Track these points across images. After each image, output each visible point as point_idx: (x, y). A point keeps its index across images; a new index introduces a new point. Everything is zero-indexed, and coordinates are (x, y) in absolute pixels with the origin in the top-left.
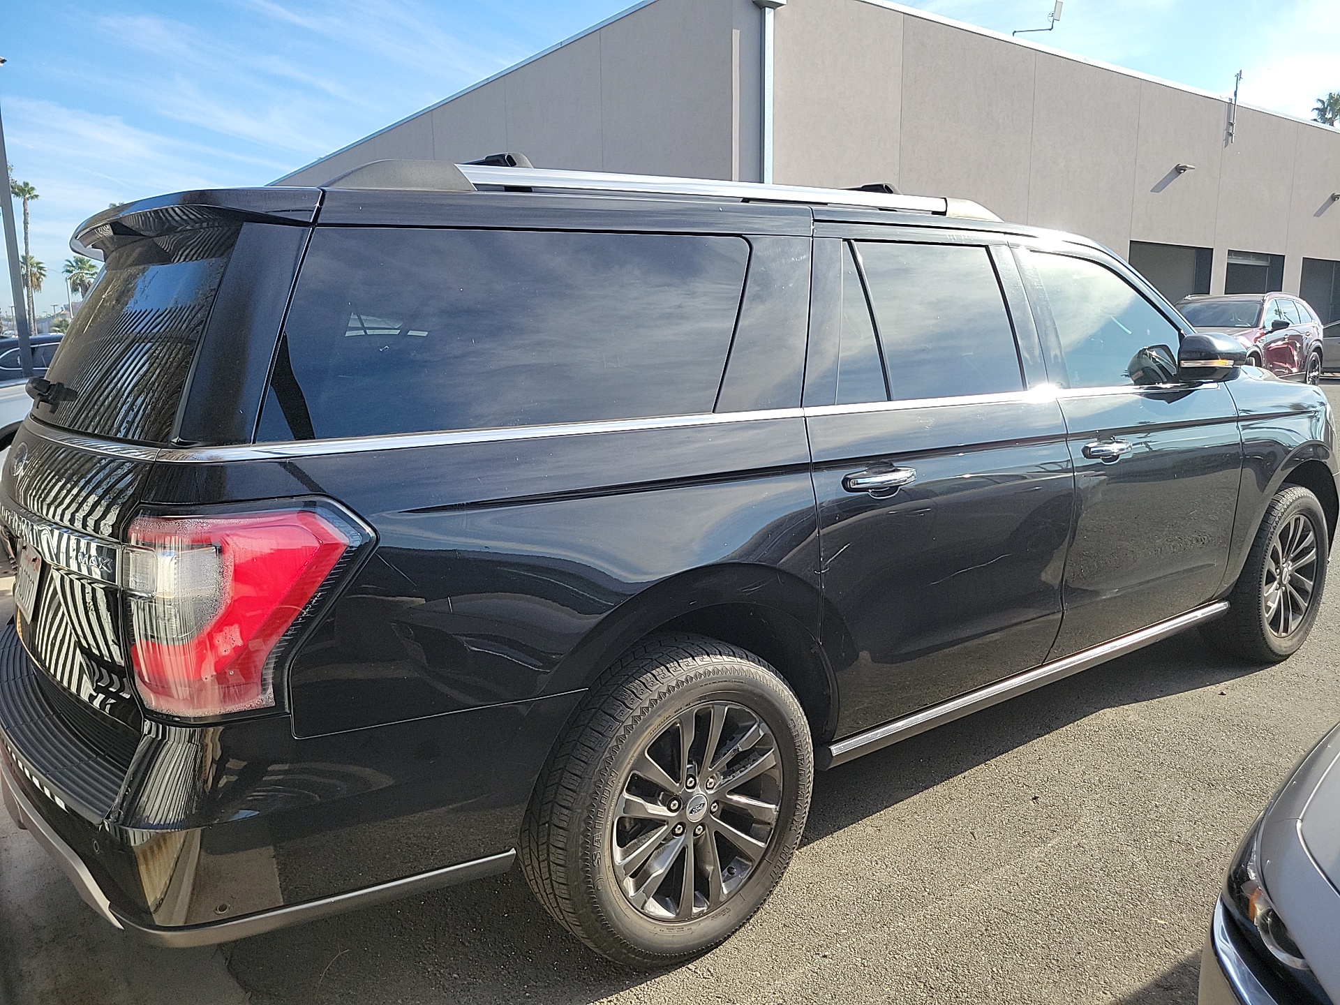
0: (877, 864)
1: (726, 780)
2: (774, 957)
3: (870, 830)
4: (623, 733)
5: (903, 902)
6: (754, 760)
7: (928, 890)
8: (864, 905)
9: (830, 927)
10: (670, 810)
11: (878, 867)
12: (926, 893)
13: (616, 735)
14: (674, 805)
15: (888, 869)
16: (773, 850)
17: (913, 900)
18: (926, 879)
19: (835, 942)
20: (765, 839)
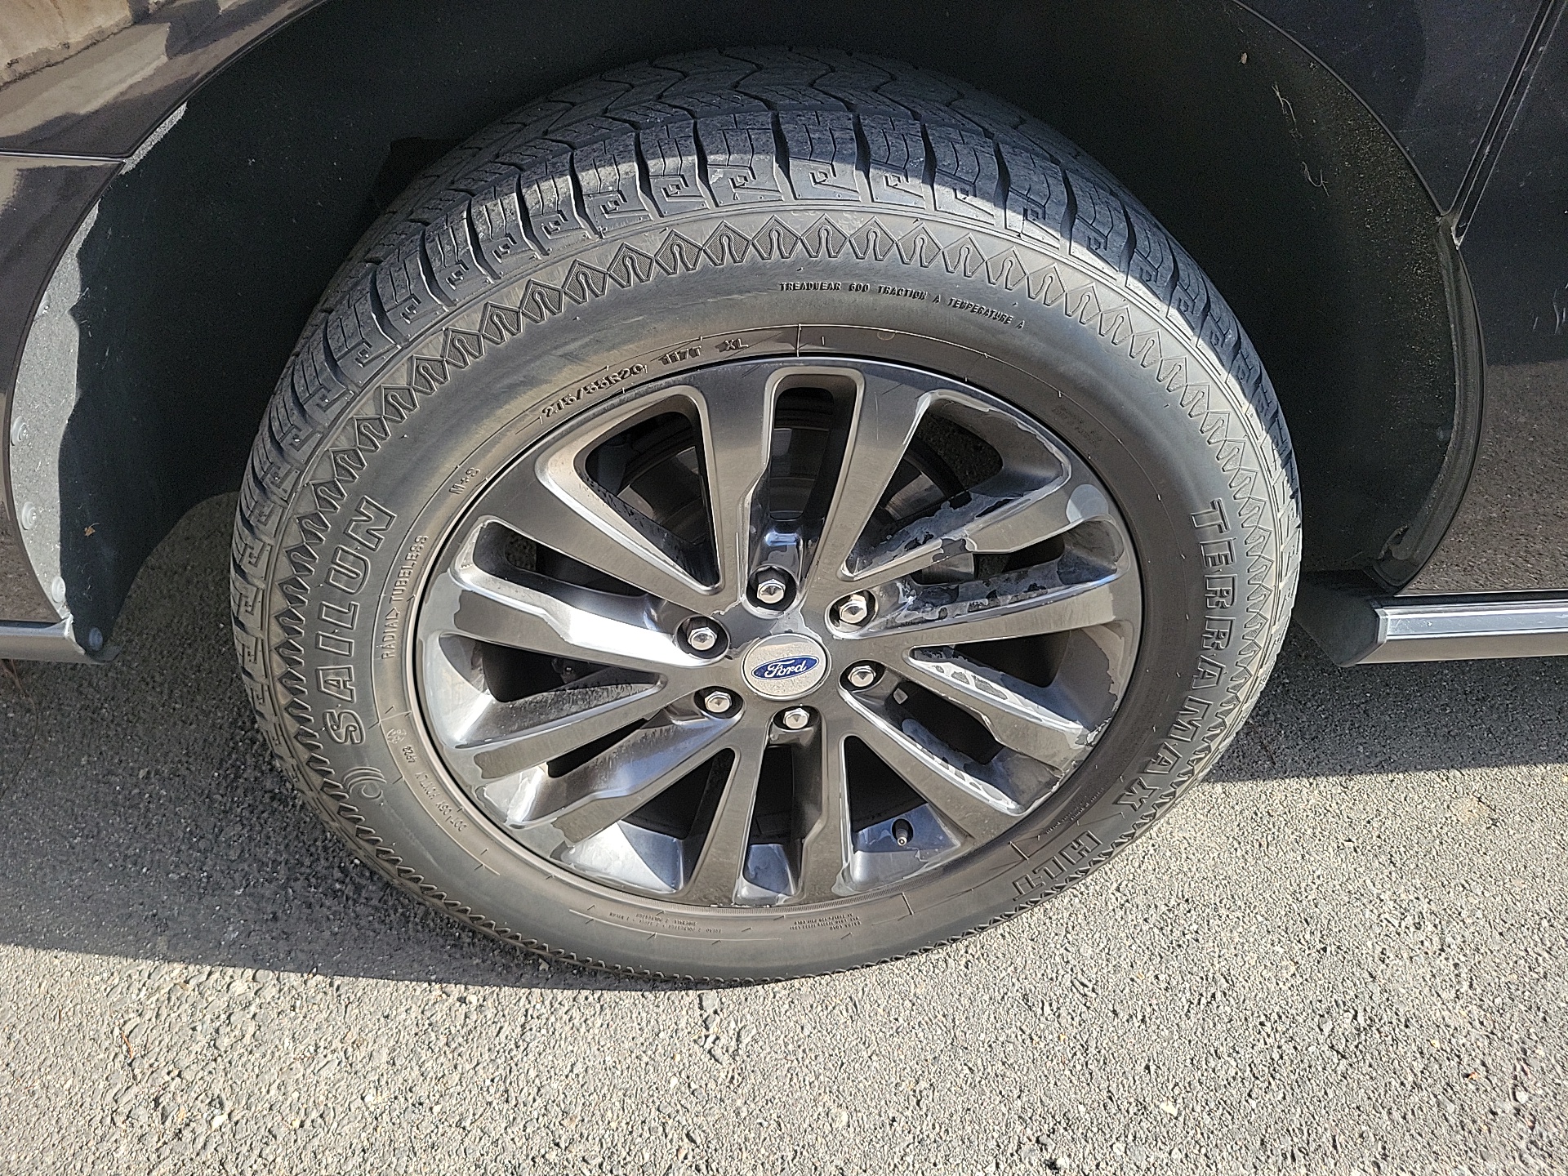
0: (1418, 927)
1: (918, 615)
2: (923, 1084)
3: (1466, 809)
4: (403, 383)
5: (1415, 1099)
6: (1033, 588)
7: (1522, 1096)
8: (1288, 1048)
9: (1140, 1069)
10: (687, 647)
11: (1413, 938)
12: (1509, 1106)
13: (377, 382)
14: (702, 638)
15: (1440, 962)
16: (1044, 832)
17: (1451, 1108)
18: (1541, 1052)
19: (1118, 1128)
20: (1025, 798)
